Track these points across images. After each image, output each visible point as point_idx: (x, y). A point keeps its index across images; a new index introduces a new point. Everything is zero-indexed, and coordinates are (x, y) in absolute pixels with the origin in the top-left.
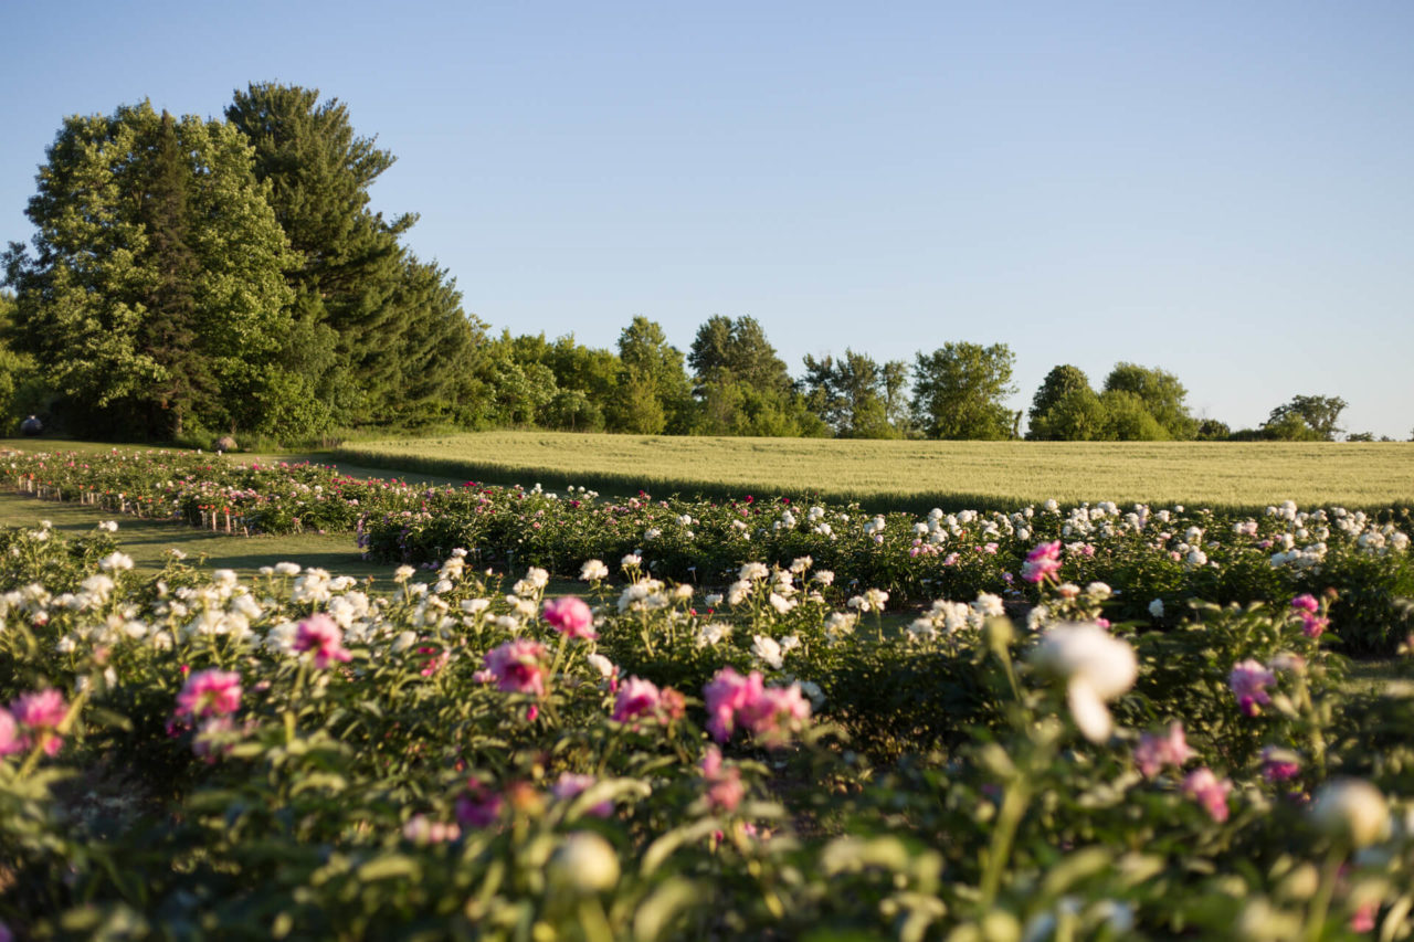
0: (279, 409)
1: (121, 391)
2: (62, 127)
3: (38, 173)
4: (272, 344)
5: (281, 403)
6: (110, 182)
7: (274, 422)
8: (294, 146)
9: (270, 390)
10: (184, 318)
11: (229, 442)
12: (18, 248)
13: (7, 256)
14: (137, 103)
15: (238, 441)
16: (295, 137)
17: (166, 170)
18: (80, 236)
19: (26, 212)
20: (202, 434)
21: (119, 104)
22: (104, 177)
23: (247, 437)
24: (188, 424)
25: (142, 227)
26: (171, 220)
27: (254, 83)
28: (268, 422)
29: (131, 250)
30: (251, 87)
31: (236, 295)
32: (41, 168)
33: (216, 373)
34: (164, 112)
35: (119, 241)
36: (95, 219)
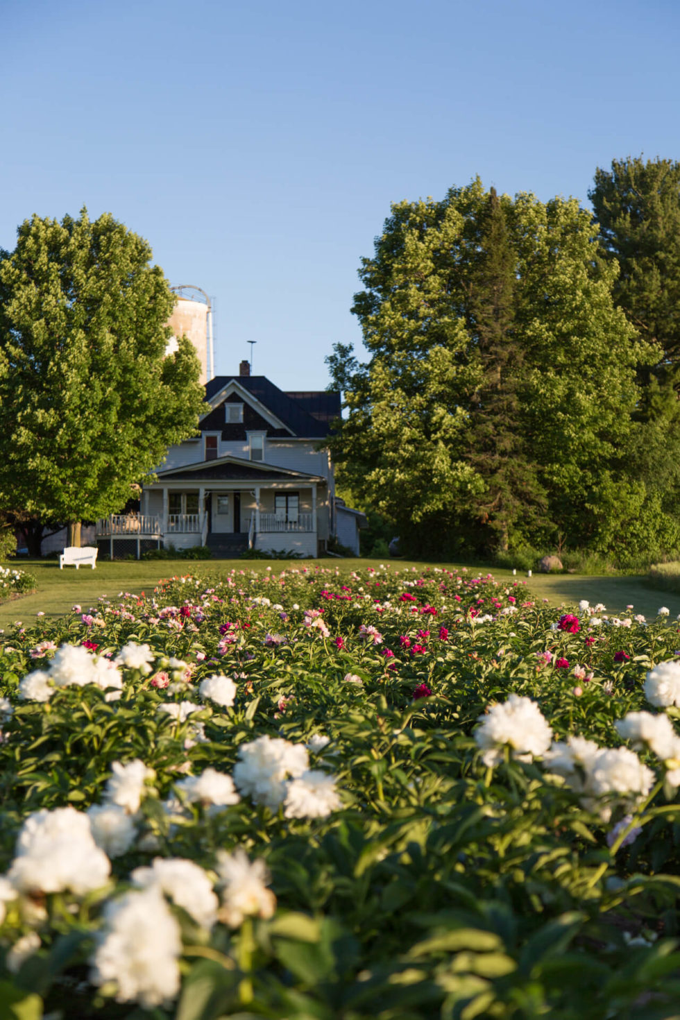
0: (614, 524)
1: (435, 505)
2: (390, 215)
3: (361, 266)
4: (608, 449)
5: (617, 517)
6: (431, 274)
7: (609, 539)
8: (654, 225)
9: (606, 502)
10: (507, 420)
11: (554, 561)
12: (344, 351)
13: (332, 359)
14: (469, 183)
15: (564, 561)
16: (655, 216)
17: (491, 255)
18: (399, 334)
19: (353, 311)
20: (525, 552)
21: (450, 187)
22: (425, 268)
23: (576, 556)
24: (511, 542)
25: (462, 320)
26: (496, 311)
27: (618, 161)
28: (602, 540)
29: (451, 347)
30: (614, 165)
31: (570, 395)
32: (365, 261)
33: (545, 483)
34: (492, 190)
35: (440, 337)
36: (413, 315)
